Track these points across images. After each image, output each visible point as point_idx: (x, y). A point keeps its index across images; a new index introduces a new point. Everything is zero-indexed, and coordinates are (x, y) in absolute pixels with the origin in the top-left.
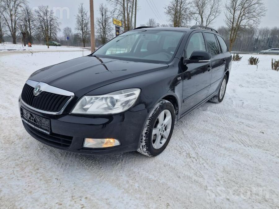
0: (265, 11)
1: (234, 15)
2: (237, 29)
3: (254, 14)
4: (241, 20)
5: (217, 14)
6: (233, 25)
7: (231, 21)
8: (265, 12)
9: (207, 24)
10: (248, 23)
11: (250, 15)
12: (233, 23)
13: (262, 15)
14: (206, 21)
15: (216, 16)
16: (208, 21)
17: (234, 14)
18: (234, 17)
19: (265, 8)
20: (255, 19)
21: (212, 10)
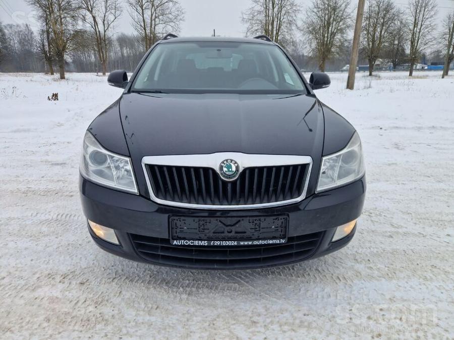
0: (183, 13)
1: (143, 17)
2: (152, 38)
3: (170, 16)
4: (155, 25)
5: (118, 13)
6: (145, 32)
7: (141, 26)
8: (183, 15)
9: (106, 28)
10: (166, 31)
11: (165, 18)
12: (145, 29)
13: (181, 19)
14: (102, 23)
15: (116, 16)
16: (106, 22)
17: (143, 15)
18: (144, 20)
19: (183, 9)
20: (172, 24)
21: (108, 5)
